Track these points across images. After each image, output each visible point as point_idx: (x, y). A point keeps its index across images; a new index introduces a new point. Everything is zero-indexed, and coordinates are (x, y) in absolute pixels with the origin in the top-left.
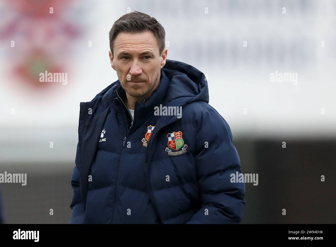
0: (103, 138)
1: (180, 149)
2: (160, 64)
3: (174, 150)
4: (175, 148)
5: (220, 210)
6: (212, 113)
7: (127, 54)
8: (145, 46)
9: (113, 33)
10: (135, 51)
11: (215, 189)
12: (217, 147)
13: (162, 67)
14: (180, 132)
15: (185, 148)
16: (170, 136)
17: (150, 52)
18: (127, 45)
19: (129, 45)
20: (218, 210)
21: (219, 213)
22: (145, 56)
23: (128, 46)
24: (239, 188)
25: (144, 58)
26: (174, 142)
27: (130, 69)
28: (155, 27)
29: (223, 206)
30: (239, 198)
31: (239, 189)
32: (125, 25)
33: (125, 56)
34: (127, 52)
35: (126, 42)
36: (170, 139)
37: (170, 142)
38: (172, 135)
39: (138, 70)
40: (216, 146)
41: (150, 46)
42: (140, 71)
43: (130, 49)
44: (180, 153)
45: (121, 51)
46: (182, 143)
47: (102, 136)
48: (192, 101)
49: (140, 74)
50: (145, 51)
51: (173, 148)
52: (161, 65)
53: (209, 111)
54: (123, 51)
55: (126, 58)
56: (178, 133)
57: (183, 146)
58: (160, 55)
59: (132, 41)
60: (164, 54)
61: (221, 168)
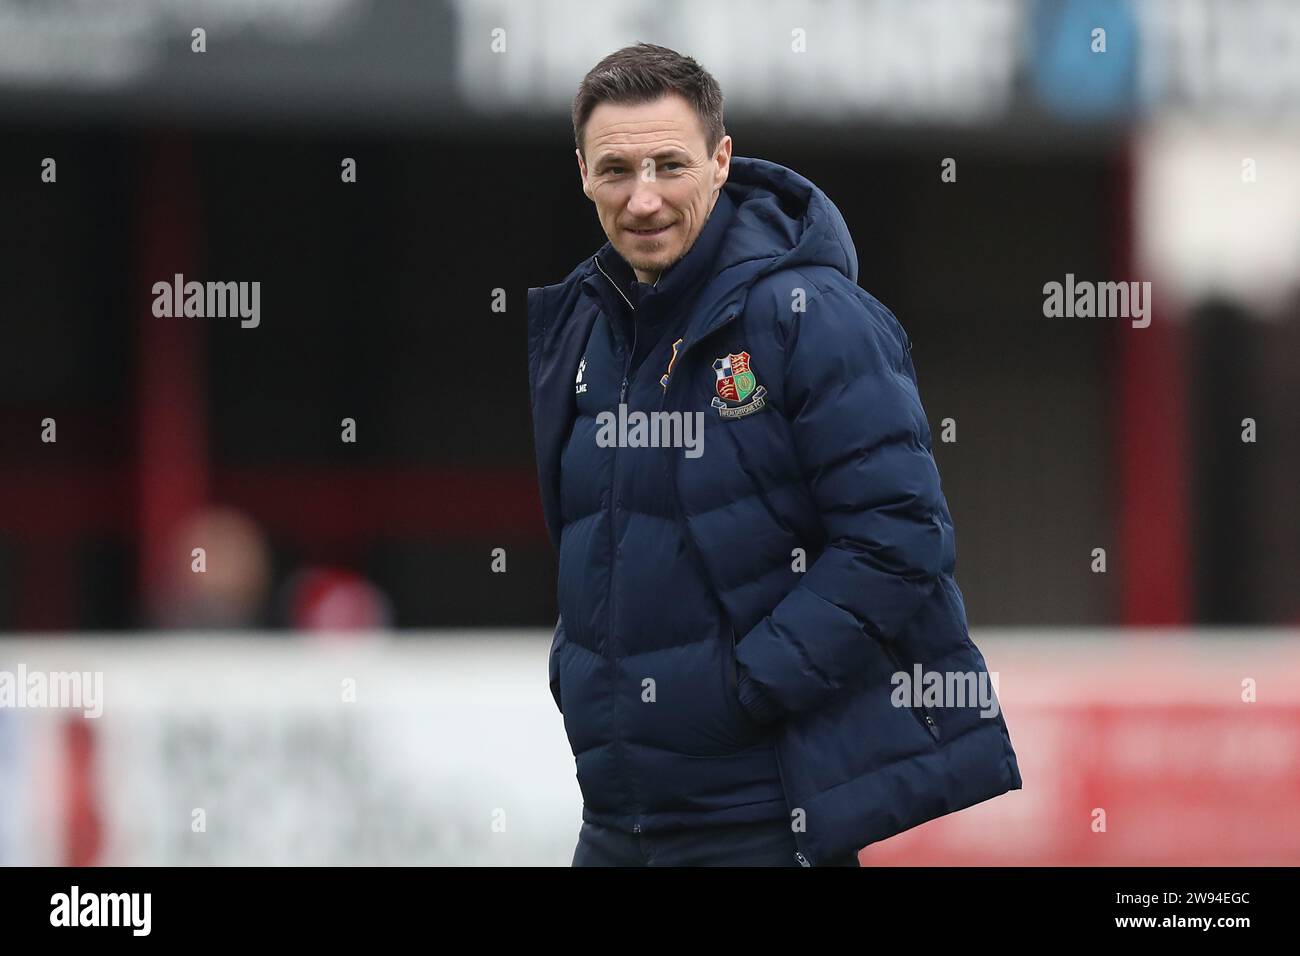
0: (582, 383)
1: (749, 400)
2: (712, 177)
3: (732, 401)
4: (735, 397)
5: (866, 555)
6: (833, 298)
7: (618, 160)
8: (667, 136)
9: (581, 105)
10: (639, 151)
11: (851, 502)
12: (844, 390)
13: (718, 186)
14: (744, 355)
15: (760, 395)
16: (719, 366)
17: (679, 154)
18: (618, 137)
19: (623, 137)
20: (856, 558)
21: (858, 564)
22: (668, 164)
23: (619, 140)
24: (915, 493)
25: (666, 167)
26: (731, 381)
27: (628, 199)
28: (692, 84)
29: (876, 544)
30: (921, 520)
31: (914, 496)
32: (610, 84)
33: (615, 165)
34: (617, 154)
35: (615, 128)
36: (720, 375)
37: (721, 384)
38: (726, 363)
39: (649, 202)
40: (843, 386)
41: (678, 136)
42: (657, 204)
43: (624, 147)
44: (749, 409)
45: (604, 152)
46: (750, 384)
47: (579, 378)
48: (773, 268)
49: (656, 213)
50: (666, 149)
51: (729, 397)
52: (716, 180)
53: (821, 293)
54: (608, 151)
55: (618, 170)
56: (740, 357)
57: (755, 392)
58: (710, 154)
59: (631, 127)
60: (721, 153)
61: (859, 445)
